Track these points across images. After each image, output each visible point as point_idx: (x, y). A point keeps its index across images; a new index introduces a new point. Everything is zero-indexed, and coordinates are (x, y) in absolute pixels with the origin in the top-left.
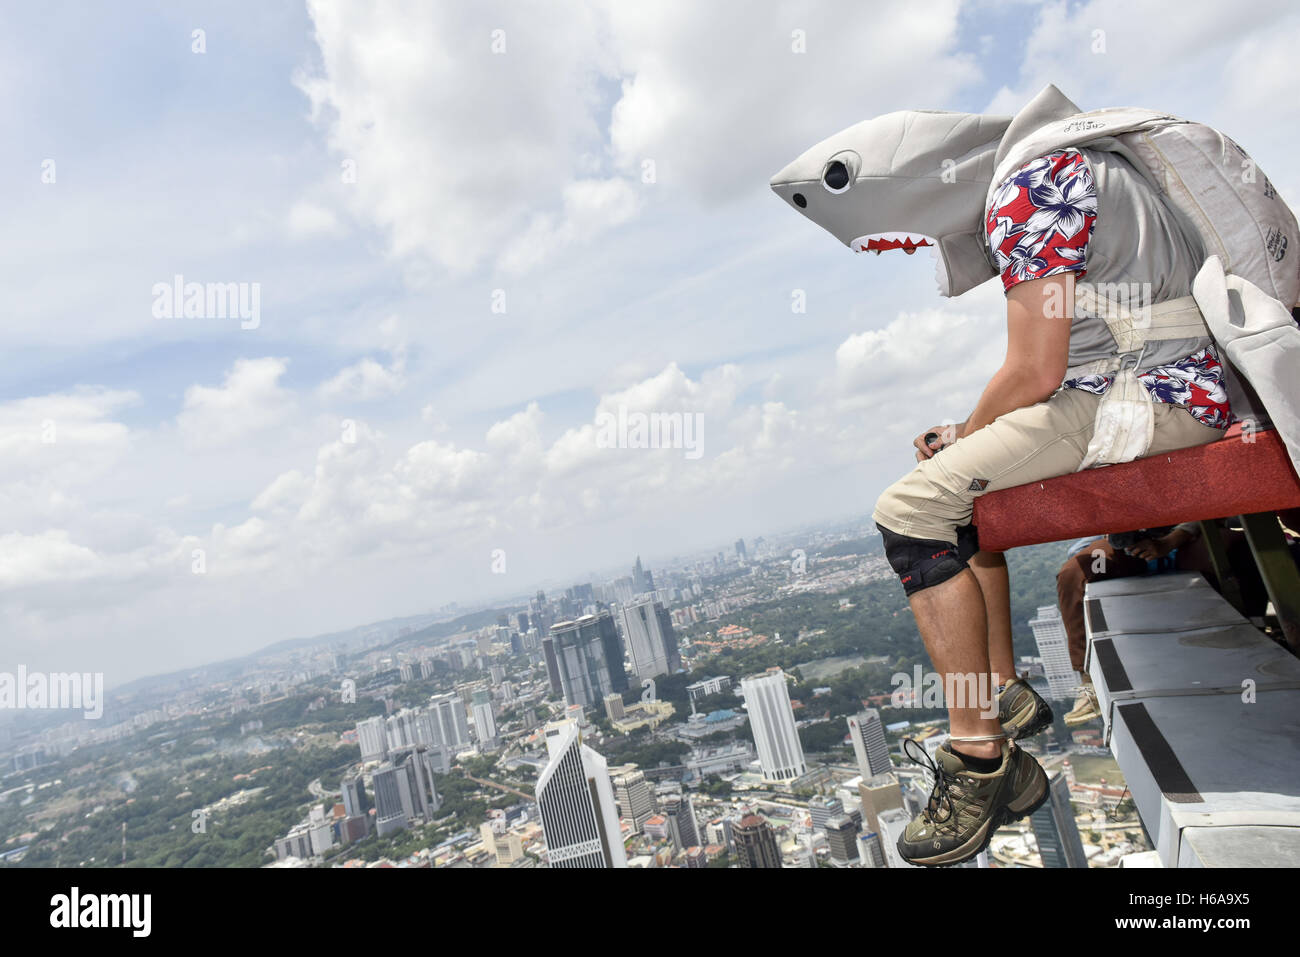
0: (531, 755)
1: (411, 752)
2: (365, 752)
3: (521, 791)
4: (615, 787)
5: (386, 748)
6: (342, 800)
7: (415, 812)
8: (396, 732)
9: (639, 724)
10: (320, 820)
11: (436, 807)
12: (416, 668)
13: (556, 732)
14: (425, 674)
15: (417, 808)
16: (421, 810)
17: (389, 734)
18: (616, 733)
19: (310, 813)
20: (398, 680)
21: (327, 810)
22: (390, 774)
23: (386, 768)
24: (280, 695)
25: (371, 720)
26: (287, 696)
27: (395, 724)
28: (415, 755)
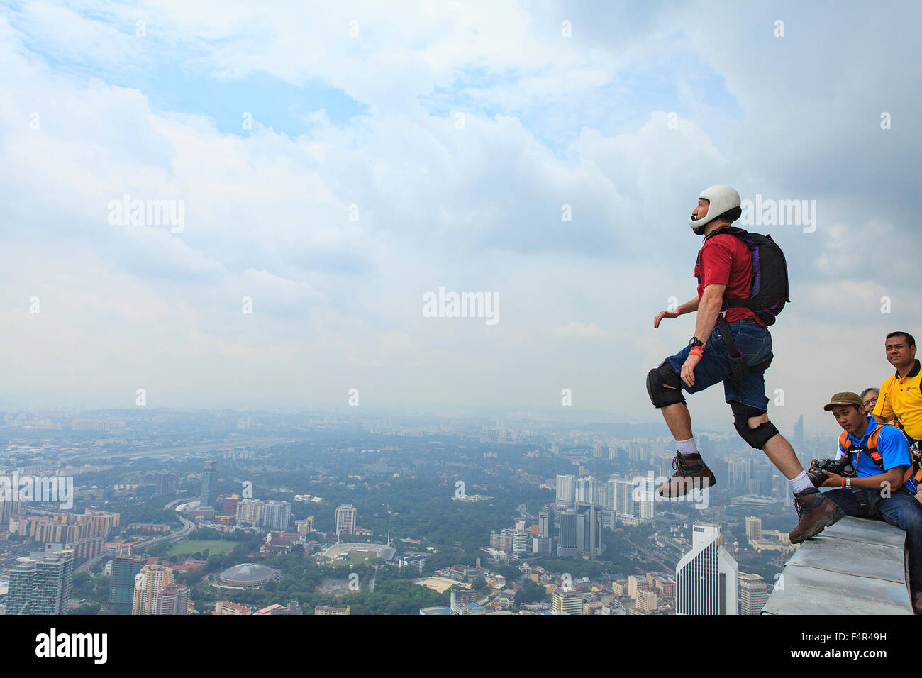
0: (677, 540)
1: (590, 508)
2: (558, 497)
3: (664, 563)
4: (740, 588)
5: (574, 499)
6: (538, 524)
7: (584, 550)
8: (582, 490)
9: (772, 548)
10: (521, 531)
11: (600, 551)
12: (605, 450)
13: (702, 530)
14: (610, 457)
15: (587, 548)
16: (589, 550)
17: (577, 489)
18: (750, 548)
19: (516, 524)
20: (590, 455)
21: (527, 526)
22: (573, 518)
23: (571, 512)
24: (511, 440)
25: (566, 476)
26: (515, 442)
27: (582, 484)
28: (592, 510)
